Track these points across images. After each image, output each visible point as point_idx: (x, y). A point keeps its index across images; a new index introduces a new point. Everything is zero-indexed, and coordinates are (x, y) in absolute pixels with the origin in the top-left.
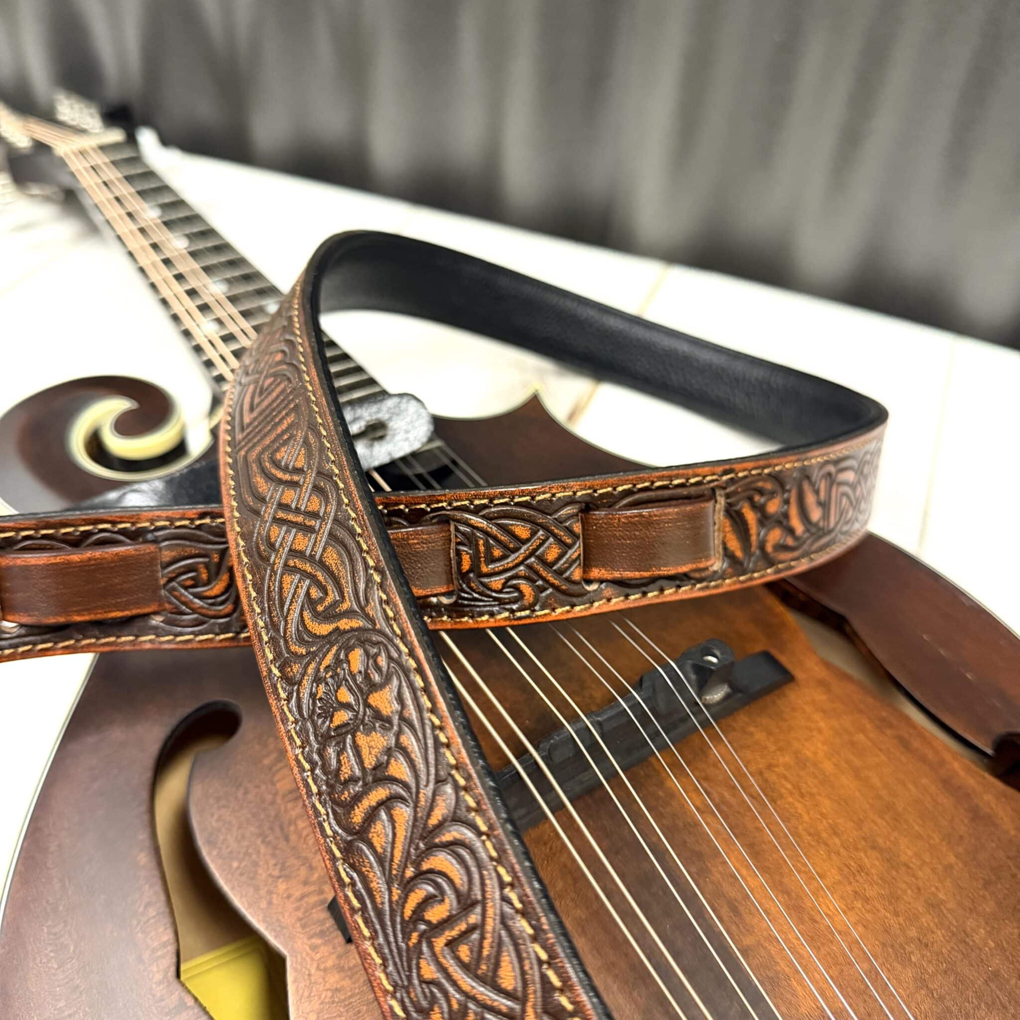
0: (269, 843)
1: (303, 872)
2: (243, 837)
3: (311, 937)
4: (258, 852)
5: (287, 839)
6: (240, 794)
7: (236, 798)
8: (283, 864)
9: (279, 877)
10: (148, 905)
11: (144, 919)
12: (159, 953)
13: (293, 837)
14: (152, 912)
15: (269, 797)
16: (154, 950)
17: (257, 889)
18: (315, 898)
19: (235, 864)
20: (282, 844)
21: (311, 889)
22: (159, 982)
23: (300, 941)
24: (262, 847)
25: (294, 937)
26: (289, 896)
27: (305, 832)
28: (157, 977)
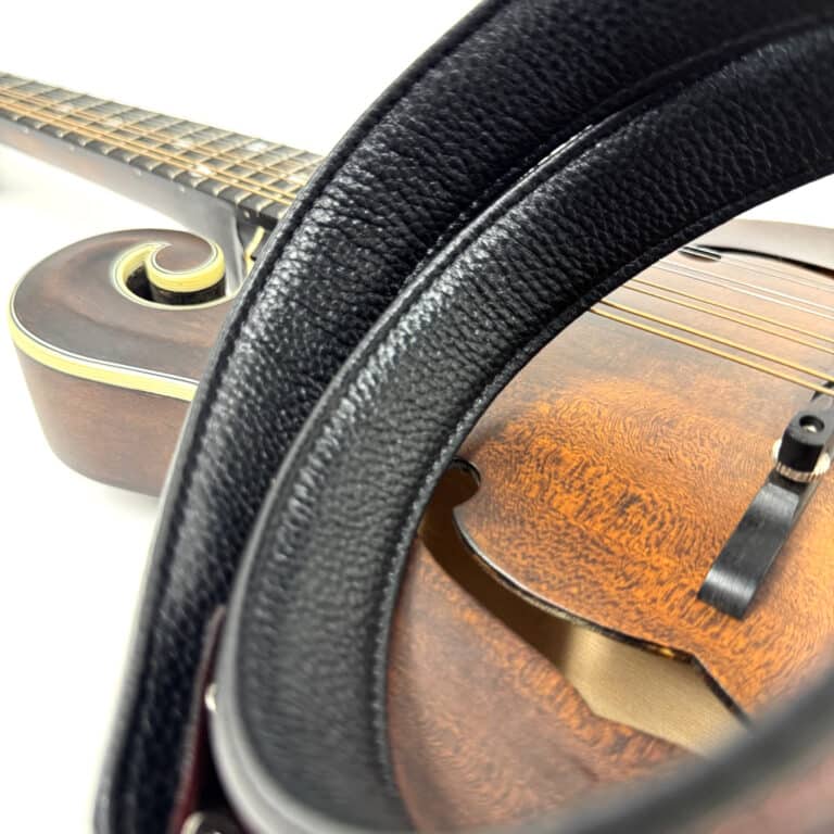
0: (594, 561)
1: (651, 575)
2: (563, 564)
3: (705, 628)
4: (590, 573)
5: (609, 551)
6: (528, 527)
7: (528, 533)
8: (624, 574)
9: (630, 587)
10: (510, 657)
11: (517, 672)
12: (559, 699)
13: (615, 548)
14: (520, 662)
15: (561, 523)
16: (551, 699)
17: (615, 604)
18: (680, 594)
19: (574, 590)
20: (608, 557)
21: (672, 586)
22: (581, 727)
23: (699, 636)
24: (590, 567)
25: (688, 636)
26: (654, 600)
27: (623, 541)
28: (575, 722)
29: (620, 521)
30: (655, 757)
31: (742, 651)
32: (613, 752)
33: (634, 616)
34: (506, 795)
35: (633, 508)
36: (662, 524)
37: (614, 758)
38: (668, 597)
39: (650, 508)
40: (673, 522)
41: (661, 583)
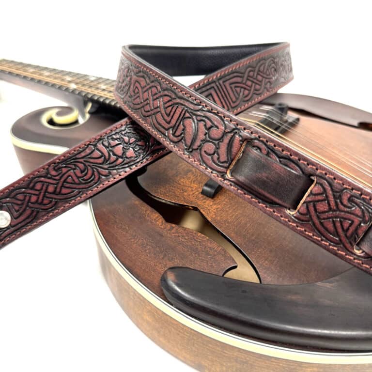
0: (175, 187)
1: (190, 189)
2: (166, 188)
3: (202, 201)
5: (180, 184)
8: (182, 189)
9: (183, 192)
10: (146, 211)
11: (147, 214)
12: (157, 219)
13: (182, 184)
14: (148, 212)
17: (178, 197)
18: (197, 193)
19: (168, 194)
20: (179, 186)
21: (195, 191)
22: (162, 225)
23: (199, 203)
24: (174, 189)
25: (197, 203)
26: (189, 195)
27: (184, 181)
28: (160, 224)
29: (185, 177)
30: (180, 231)
31: (211, 206)
32: (169, 230)
33: (183, 199)
34: (137, 242)
35: (190, 173)
36: (197, 177)
37: (169, 232)
38: (193, 194)
39: (195, 173)
40: (200, 176)
41: (192, 191)
